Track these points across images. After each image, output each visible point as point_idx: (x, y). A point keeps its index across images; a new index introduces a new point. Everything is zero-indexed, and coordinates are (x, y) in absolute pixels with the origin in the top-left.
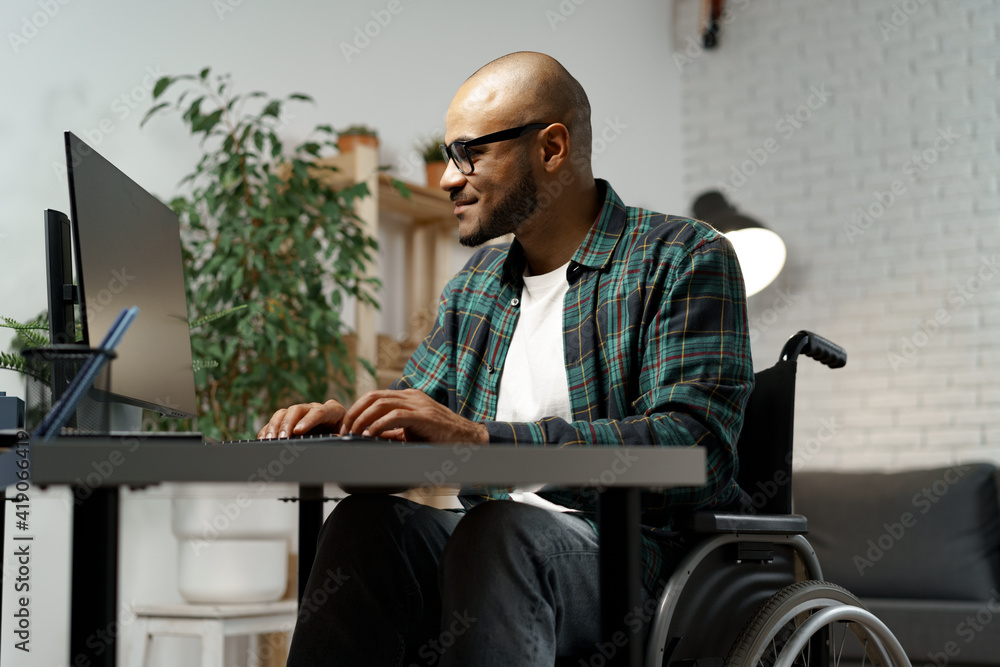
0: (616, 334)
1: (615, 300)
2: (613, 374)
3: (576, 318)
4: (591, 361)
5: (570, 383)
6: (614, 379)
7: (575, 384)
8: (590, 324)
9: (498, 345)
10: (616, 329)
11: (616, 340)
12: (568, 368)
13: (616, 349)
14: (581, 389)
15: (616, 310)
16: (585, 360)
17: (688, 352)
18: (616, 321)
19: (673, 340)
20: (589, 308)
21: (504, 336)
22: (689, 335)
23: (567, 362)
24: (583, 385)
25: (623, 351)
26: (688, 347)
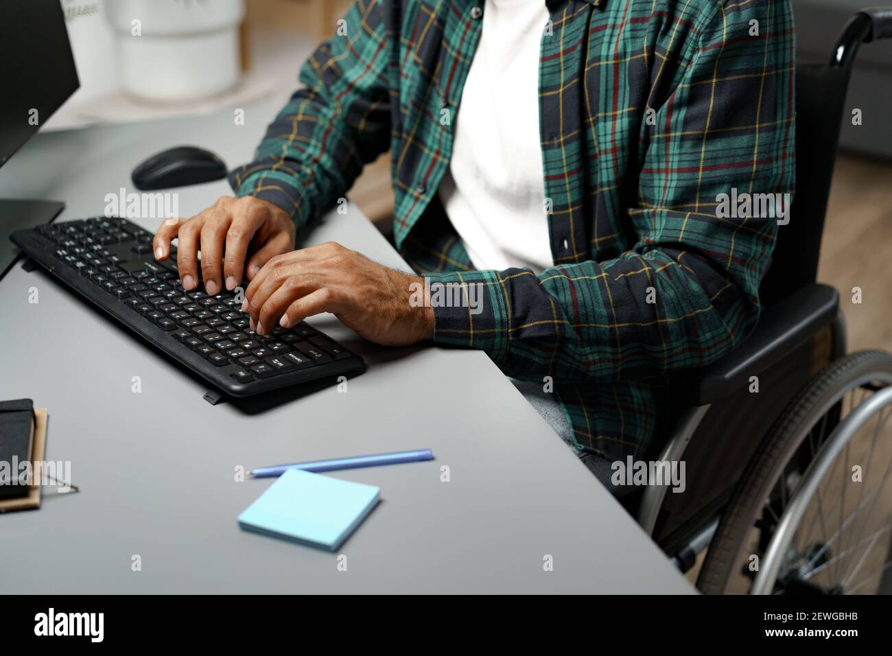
0: (610, 114)
1: (611, 62)
2: (604, 172)
3: (557, 75)
4: (574, 146)
5: (547, 169)
6: (605, 179)
7: (552, 173)
8: (575, 93)
9: (454, 69)
10: (610, 106)
11: (609, 124)
12: (545, 148)
13: (609, 138)
14: (561, 182)
15: (611, 78)
16: (566, 142)
17: (709, 163)
18: (611, 94)
19: (688, 144)
20: (575, 67)
21: (461, 59)
22: (712, 136)
23: (543, 139)
24: (562, 176)
25: (618, 144)
26: (709, 155)
